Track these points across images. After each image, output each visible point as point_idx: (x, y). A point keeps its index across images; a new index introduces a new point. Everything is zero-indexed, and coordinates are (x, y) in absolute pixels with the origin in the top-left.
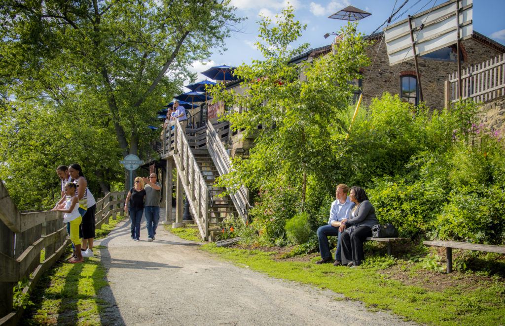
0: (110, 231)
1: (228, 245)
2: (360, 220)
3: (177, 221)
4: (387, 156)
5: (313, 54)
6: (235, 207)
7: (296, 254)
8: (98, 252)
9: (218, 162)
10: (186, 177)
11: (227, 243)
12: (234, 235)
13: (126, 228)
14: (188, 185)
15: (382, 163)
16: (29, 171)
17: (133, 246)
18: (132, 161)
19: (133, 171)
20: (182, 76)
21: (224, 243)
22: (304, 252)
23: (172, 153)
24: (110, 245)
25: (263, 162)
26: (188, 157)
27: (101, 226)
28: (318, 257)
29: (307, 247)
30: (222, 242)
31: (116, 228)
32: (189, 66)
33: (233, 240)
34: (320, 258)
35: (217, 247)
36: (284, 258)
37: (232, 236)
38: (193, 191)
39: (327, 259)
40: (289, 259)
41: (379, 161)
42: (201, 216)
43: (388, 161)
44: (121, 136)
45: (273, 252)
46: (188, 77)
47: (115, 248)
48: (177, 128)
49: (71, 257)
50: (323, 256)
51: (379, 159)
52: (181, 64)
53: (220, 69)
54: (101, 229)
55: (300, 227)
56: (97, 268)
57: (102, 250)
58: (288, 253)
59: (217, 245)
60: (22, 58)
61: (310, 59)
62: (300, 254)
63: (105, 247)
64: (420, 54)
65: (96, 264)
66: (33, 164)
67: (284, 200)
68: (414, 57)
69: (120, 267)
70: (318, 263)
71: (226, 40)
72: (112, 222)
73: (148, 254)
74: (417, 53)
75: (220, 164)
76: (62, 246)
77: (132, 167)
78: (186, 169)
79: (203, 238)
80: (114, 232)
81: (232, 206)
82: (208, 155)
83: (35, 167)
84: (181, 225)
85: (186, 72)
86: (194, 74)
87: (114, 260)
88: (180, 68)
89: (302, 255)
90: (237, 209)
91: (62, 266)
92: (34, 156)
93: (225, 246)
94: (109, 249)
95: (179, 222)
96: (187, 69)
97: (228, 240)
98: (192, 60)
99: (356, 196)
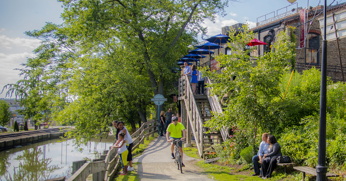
0: (145, 149)
1: (212, 162)
2: (274, 154)
3: (187, 143)
4: (298, 113)
5: (284, 22)
6: (221, 136)
7: (244, 170)
8: (136, 167)
9: (213, 105)
10: (191, 116)
11: (211, 161)
12: (216, 156)
13: (155, 147)
14: (193, 121)
15: (296, 117)
16: (92, 106)
17: (157, 162)
18: (159, 99)
19: (160, 106)
20: (196, 30)
21: (209, 161)
22: (248, 169)
23: (183, 98)
24: (143, 161)
25: (229, 116)
26: (192, 103)
27: (139, 146)
28: (253, 172)
29: (250, 166)
30: (208, 161)
31: (149, 147)
32: (201, 23)
33: (215, 159)
34: (254, 173)
35: (205, 163)
36: (237, 172)
37: (215, 156)
38: (196, 125)
39: (257, 173)
40: (240, 173)
41: (294, 116)
42: (199, 142)
43: (299, 116)
44: (152, 78)
45: (233, 168)
46: (200, 31)
47: (146, 164)
48: (186, 82)
49: (122, 171)
50: (255, 171)
51: (294, 115)
52: (196, 21)
53: (216, 38)
54: (139, 148)
55: (247, 154)
56: (135, 178)
57: (139, 165)
58: (240, 169)
59: (206, 162)
60: (86, 30)
61: (282, 26)
62: (246, 170)
63: (141, 163)
64: (339, 37)
65: (135, 176)
66: (94, 101)
67: (242, 137)
68: (336, 39)
69: (147, 178)
70: (253, 175)
71: (225, 8)
72: (146, 142)
73: (164, 168)
74: (338, 37)
75: (213, 107)
76: (117, 164)
77: (159, 103)
78: (191, 110)
79: (201, 156)
80: (147, 150)
81: (220, 135)
82: (207, 99)
83: (96, 103)
84: (190, 145)
85: (199, 27)
86: (205, 29)
87: (145, 173)
88: (194, 24)
89: (247, 170)
90: (223, 137)
91: (118, 176)
92: (96, 96)
93: (210, 163)
94: (142, 164)
95: (188, 143)
96: (200, 25)
97: (212, 159)
98: (203, 19)
99: (270, 140)
